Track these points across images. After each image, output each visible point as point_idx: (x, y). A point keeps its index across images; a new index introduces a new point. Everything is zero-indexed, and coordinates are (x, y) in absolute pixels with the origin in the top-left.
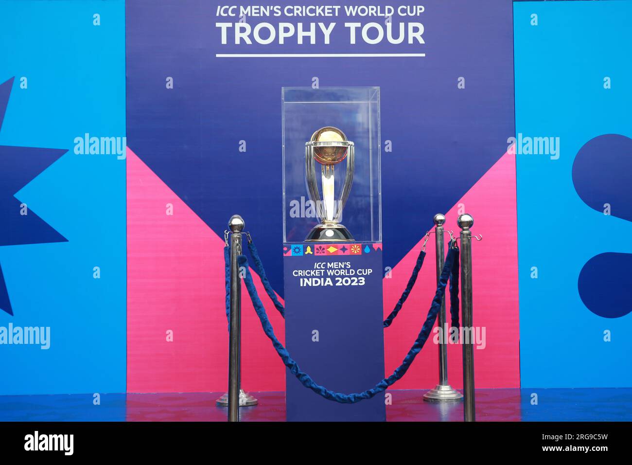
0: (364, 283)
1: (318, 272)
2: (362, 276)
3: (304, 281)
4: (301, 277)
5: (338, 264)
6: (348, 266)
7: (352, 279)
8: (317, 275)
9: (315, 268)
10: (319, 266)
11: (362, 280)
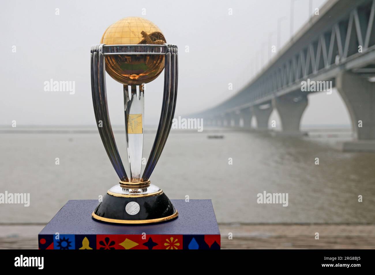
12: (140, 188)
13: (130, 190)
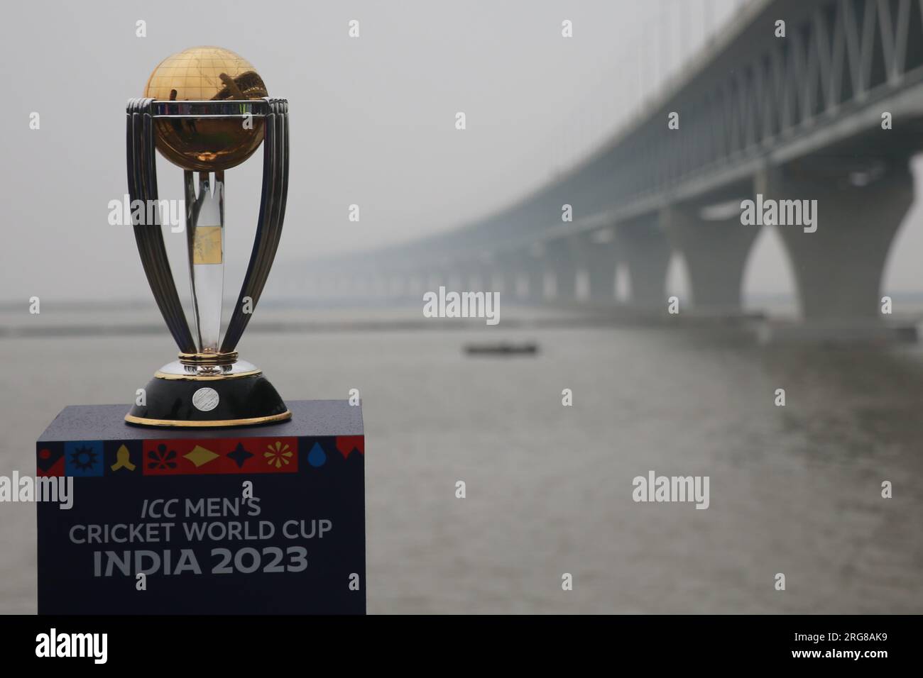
0: (304, 565)
1: (152, 529)
2: (300, 542)
3: (105, 560)
4: (95, 546)
5: (221, 504)
6: (254, 510)
7: (267, 551)
8: (149, 539)
9: (143, 516)
10: (156, 511)
11: (297, 554)
12: (217, 364)
13: (199, 368)
